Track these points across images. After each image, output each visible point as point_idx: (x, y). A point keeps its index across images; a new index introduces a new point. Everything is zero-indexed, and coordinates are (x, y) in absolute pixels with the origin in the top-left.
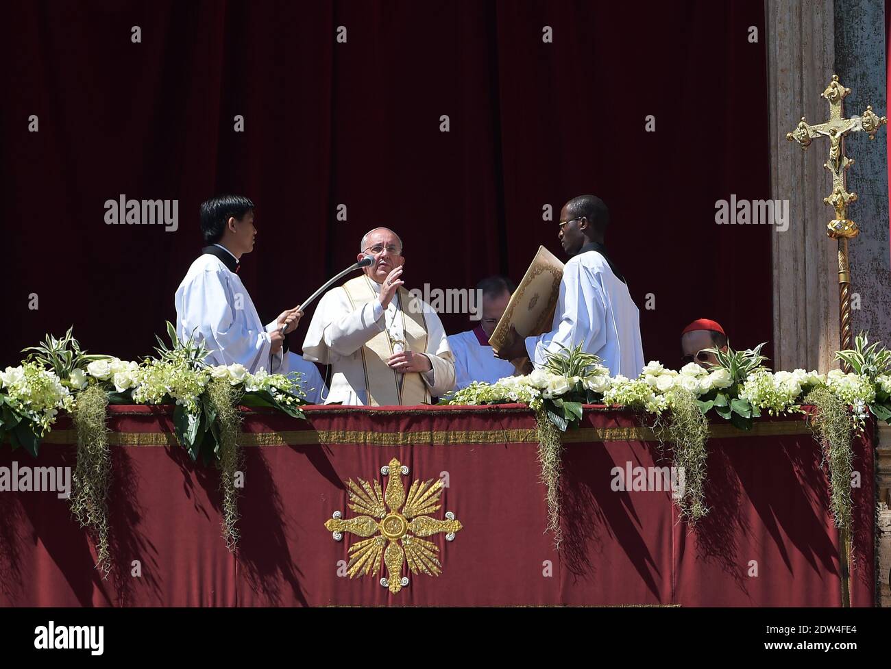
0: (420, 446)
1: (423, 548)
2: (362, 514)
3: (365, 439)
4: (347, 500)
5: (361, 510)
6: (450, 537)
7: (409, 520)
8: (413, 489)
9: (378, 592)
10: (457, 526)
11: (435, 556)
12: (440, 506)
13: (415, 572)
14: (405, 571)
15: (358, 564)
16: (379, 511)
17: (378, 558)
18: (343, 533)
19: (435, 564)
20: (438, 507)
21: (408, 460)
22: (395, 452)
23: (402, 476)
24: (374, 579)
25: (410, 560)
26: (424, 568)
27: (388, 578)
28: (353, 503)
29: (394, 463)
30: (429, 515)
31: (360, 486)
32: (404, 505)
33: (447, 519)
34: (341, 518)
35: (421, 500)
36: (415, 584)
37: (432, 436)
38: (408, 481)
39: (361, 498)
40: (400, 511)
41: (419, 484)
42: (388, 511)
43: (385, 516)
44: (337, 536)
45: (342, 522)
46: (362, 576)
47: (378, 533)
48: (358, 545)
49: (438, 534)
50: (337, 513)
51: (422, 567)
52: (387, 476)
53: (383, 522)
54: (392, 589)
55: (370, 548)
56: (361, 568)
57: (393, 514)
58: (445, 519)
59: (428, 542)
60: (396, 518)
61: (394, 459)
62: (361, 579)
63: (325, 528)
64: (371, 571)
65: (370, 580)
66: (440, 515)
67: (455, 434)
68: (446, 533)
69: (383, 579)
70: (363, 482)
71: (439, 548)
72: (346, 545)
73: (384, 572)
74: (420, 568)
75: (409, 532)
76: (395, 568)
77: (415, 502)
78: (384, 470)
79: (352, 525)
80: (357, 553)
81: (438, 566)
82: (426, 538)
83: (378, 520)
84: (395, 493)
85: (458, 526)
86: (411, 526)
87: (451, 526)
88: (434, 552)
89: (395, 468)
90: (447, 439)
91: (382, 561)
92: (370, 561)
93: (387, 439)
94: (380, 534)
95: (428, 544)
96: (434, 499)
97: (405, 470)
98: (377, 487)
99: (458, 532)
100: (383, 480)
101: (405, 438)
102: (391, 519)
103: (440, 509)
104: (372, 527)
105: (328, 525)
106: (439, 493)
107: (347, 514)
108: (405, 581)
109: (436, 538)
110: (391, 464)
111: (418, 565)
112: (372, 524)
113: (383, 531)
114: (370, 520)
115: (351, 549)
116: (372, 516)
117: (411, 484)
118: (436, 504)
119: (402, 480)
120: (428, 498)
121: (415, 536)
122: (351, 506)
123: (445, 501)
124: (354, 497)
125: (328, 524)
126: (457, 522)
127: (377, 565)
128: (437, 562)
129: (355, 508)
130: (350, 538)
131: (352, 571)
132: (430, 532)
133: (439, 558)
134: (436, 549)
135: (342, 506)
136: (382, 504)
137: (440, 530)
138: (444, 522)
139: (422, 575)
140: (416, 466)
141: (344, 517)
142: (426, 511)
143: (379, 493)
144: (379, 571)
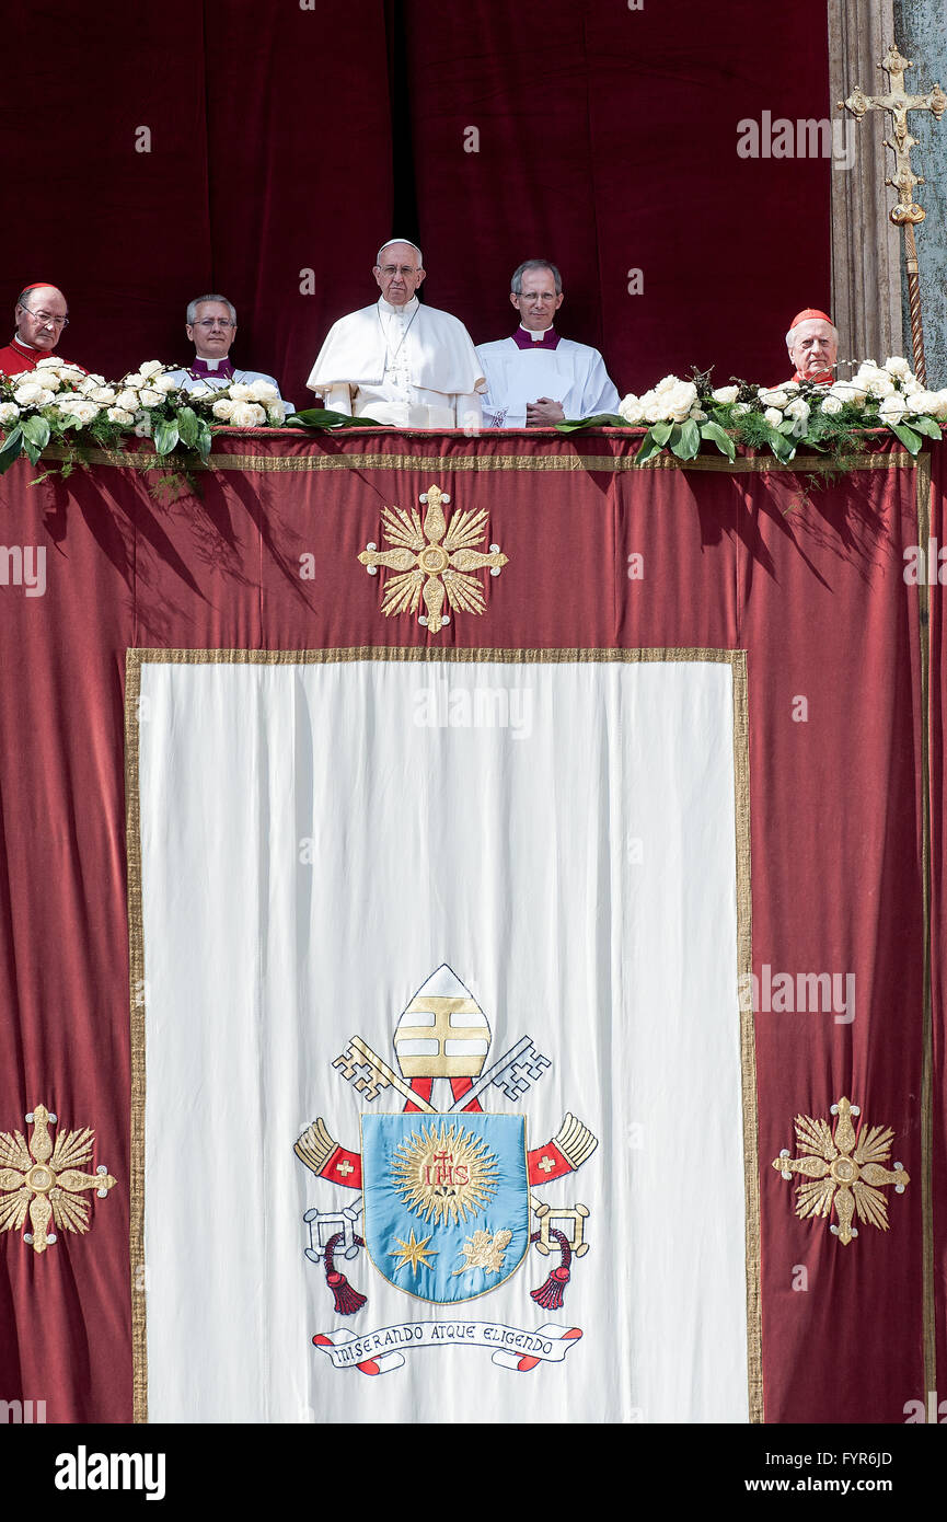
0: (463, 472)
1: (465, 584)
2: (399, 547)
3: (403, 463)
4: (382, 530)
5: (397, 542)
6: (495, 572)
7: (451, 553)
8: (455, 519)
9: (416, 631)
10: (503, 560)
11: (478, 592)
13: (457, 610)
14: (446, 608)
15: (394, 602)
16: (417, 543)
17: (417, 594)
18: (378, 567)
19: (478, 601)
20: (482, 539)
21: (449, 487)
22: (435, 478)
23: (443, 504)
24: (412, 617)
25: (451, 597)
26: (467, 605)
27: (427, 616)
28: (389, 534)
29: (434, 490)
30: (472, 548)
31: (396, 515)
32: (445, 536)
33: (492, 552)
34: (376, 551)
35: (464, 531)
36: (457, 622)
37: (475, 461)
38: (449, 510)
39: (398, 529)
40: (440, 543)
41: (461, 514)
42: (427, 543)
43: (424, 549)
44: (371, 571)
45: (377, 554)
46: (398, 615)
47: (416, 567)
48: (394, 580)
49: (482, 568)
50: (371, 545)
51: (464, 605)
52: (426, 504)
53: (422, 554)
54: (432, 629)
55: (407, 583)
56: (398, 604)
57: (432, 546)
58: (489, 552)
59: (471, 578)
60: (436, 551)
61: (434, 486)
62: (398, 617)
63: (359, 561)
64: (409, 608)
65: (408, 619)
66: (483, 548)
67: (500, 459)
68: (491, 568)
69: (422, 618)
70: (399, 511)
71: (483, 584)
72: (381, 582)
73: (423, 610)
74: (462, 605)
75: (450, 567)
76: (435, 606)
77: (457, 533)
78: (422, 498)
79: (389, 559)
80: (393, 590)
81: (481, 603)
82: (469, 573)
83: (416, 553)
84: (435, 524)
86: (453, 560)
87: (496, 560)
88: (478, 588)
89: (435, 496)
90: (492, 464)
91: (421, 597)
92: (408, 598)
93: (426, 464)
94: (419, 568)
95: (472, 580)
96: (478, 530)
97: (446, 498)
98: (416, 517)
99: (503, 566)
100: (422, 509)
101: (446, 463)
102: (430, 552)
103: (485, 540)
104: (410, 560)
106: (483, 524)
107: (382, 546)
108: (446, 620)
109: (480, 573)
110: (430, 490)
111: (460, 602)
112: (410, 557)
113: (421, 564)
114: (408, 552)
115: (387, 584)
116: (410, 549)
117: (452, 513)
118: (480, 535)
119: (443, 509)
120: (472, 528)
121: (457, 571)
122: (386, 537)
123: (490, 535)
124: (390, 528)
125: (361, 557)
126: (502, 556)
127: (415, 602)
128: (481, 599)
129: (391, 539)
130: (385, 572)
131: (388, 610)
132: (473, 566)
133: (483, 595)
134: (480, 584)
135: (377, 536)
136: (421, 535)
137: (485, 564)
138: (488, 556)
139: (464, 613)
140: (458, 493)
141: (379, 549)
142: (469, 544)
143: (418, 523)
144: (418, 609)
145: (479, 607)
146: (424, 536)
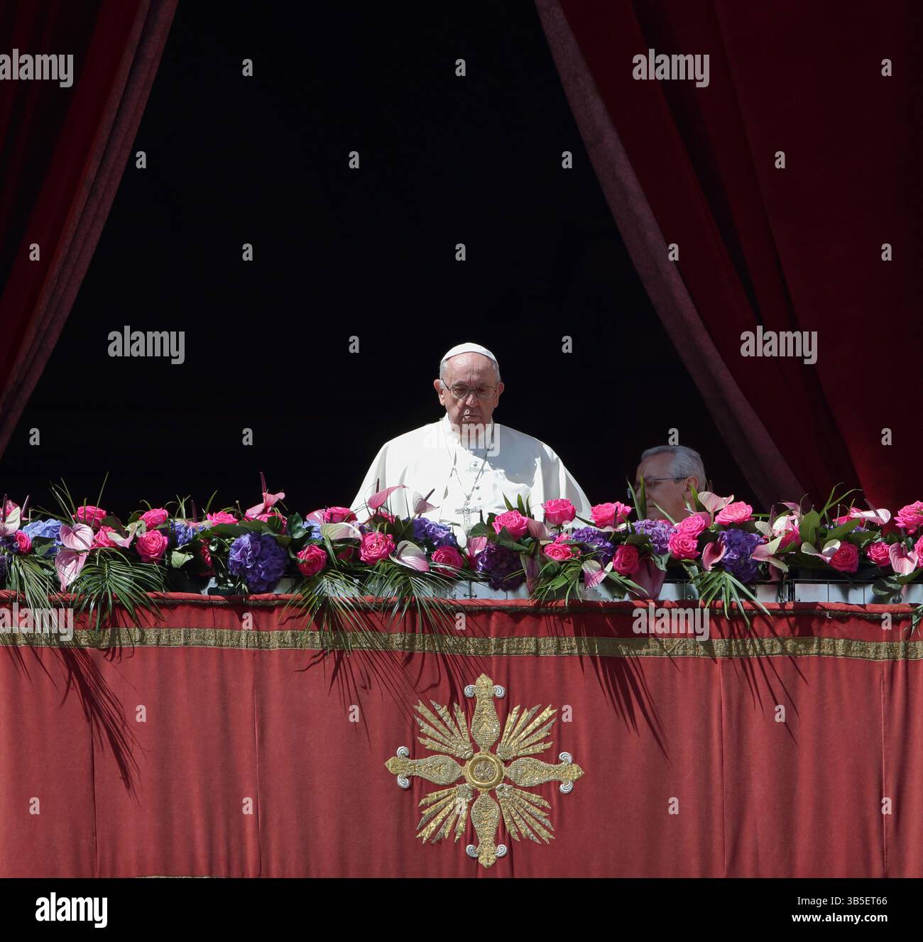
0: (522, 659)
1: (527, 803)
2: (439, 753)
4: (416, 731)
5: (436, 746)
6: (565, 788)
7: (507, 763)
8: (511, 718)
9: (462, 863)
10: (576, 772)
11: (544, 814)
12: (551, 743)
13: (516, 837)
14: (502, 835)
15: (433, 825)
16: (463, 749)
17: (463, 816)
18: (411, 778)
19: (544, 826)
20: (548, 745)
21: (503, 678)
22: (484, 664)
23: (495, 699)
24: (458, 847)
25: (508, 820)
26: (529, 830)
27: (477, 844)
28: (425, 736)
29: (484, 680)
30: (535, 756)
31: (434, 712)
32: (499, 741)
33: (562, 761)
34: (408, 757)
35: (523, 734)
36: (517, 853)
37: (537, 645)
38: (503, 707)
39: (437, 730)
40: (493, 749)
41: (520, 713)
42: (476, 749)
43: (472, 757)
44: (402, 781)
45: (410, 762)
46: (439, 842)
47: (462, 780)
48: (433, 796)
49: (549, 783)
50: (402, 750)
51: (525, 830)
52: (473, 699)
53: (469, 764)
54: (483, 861)
55: (451, 801)
56: (438, 828)
57: (483, 753)
58: (558, 761)
59: (534, 795)
60: (487, 760)
61: (483, 675)
62: (438, 843)
63: (386, 769)
64: (453, 833)
65: (451, 847)
66: (549, 757)
68: (560, 783)
69: (470, 847)
70: (437, 707)
71: (551, 804)
72: (416, 796)
73: (471, 836)
74: (523, 831)
75: (507, 781)
76: (486, 831)
77: (515, 737)
78: (468, 691)
79: (425, 768)
80: (433, 808)
81: (548, 829)
82: (531, 789)
83: (462, 762)
84: (488, 726)
85: (578, 771)
86: (509, 772)
87: (568, 773)
88: (543, 809)
89: (485, 688)
90: (559, 648)
91: (469, 821)
92: (451, 820)
93: (473, 646)
94: (465, 782)
95: (535, 798)
96: (543, 734)
97: (500, 691)
98: (460, 714)
99: (576, 780)
100: (468, 705)
101: (500, 645)
102: (480, 760)
103: (552, 746)
104: (453, 771)
105: (390, 766)
106: (549, 725)
107: (417, 752)
108: (502, 849)
109: (545, 789)
110: (478, 681)
111: (520, 828)
112: (453, 766)
113: (468, 776)
114: (450, 761)
115: (423, 802)
116: (453, 756)
117: (507, 711)
118: (545, 740)
119: (496, 705)
120: (534, 731)
121: (515, 786)
122: (421, 740)
123: (560, 738)
124: (426, 728)
125: (389, 763)
126: (575, 767)
127: (461, 825)
128: (548, 823)
129: (428, 743)
130: (421, 786)
131: (426, 834)
132: (536, 781)
133: (551, 818)
134: (546, 804)
135: (409, 739)
136: (467, 739)
137: (552, 778)
138: (557, 766)
139: (526, 841)
140: (515, 685)
141: (413, 755)
142: (531, 751)
143: (462, 723)
144: (464, 835)
145: (544, 833)
146: (472, 740)
